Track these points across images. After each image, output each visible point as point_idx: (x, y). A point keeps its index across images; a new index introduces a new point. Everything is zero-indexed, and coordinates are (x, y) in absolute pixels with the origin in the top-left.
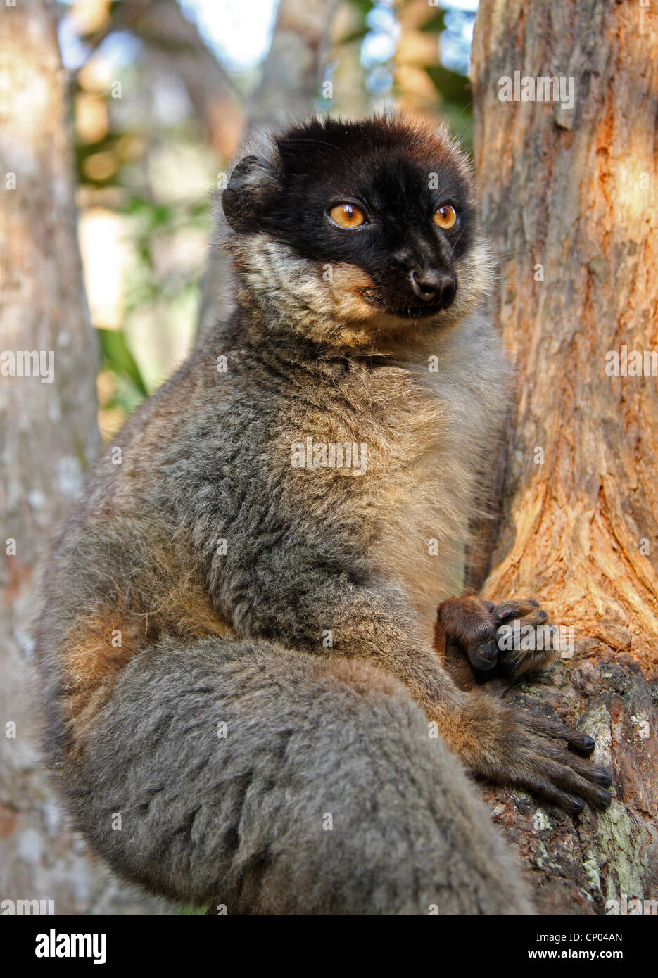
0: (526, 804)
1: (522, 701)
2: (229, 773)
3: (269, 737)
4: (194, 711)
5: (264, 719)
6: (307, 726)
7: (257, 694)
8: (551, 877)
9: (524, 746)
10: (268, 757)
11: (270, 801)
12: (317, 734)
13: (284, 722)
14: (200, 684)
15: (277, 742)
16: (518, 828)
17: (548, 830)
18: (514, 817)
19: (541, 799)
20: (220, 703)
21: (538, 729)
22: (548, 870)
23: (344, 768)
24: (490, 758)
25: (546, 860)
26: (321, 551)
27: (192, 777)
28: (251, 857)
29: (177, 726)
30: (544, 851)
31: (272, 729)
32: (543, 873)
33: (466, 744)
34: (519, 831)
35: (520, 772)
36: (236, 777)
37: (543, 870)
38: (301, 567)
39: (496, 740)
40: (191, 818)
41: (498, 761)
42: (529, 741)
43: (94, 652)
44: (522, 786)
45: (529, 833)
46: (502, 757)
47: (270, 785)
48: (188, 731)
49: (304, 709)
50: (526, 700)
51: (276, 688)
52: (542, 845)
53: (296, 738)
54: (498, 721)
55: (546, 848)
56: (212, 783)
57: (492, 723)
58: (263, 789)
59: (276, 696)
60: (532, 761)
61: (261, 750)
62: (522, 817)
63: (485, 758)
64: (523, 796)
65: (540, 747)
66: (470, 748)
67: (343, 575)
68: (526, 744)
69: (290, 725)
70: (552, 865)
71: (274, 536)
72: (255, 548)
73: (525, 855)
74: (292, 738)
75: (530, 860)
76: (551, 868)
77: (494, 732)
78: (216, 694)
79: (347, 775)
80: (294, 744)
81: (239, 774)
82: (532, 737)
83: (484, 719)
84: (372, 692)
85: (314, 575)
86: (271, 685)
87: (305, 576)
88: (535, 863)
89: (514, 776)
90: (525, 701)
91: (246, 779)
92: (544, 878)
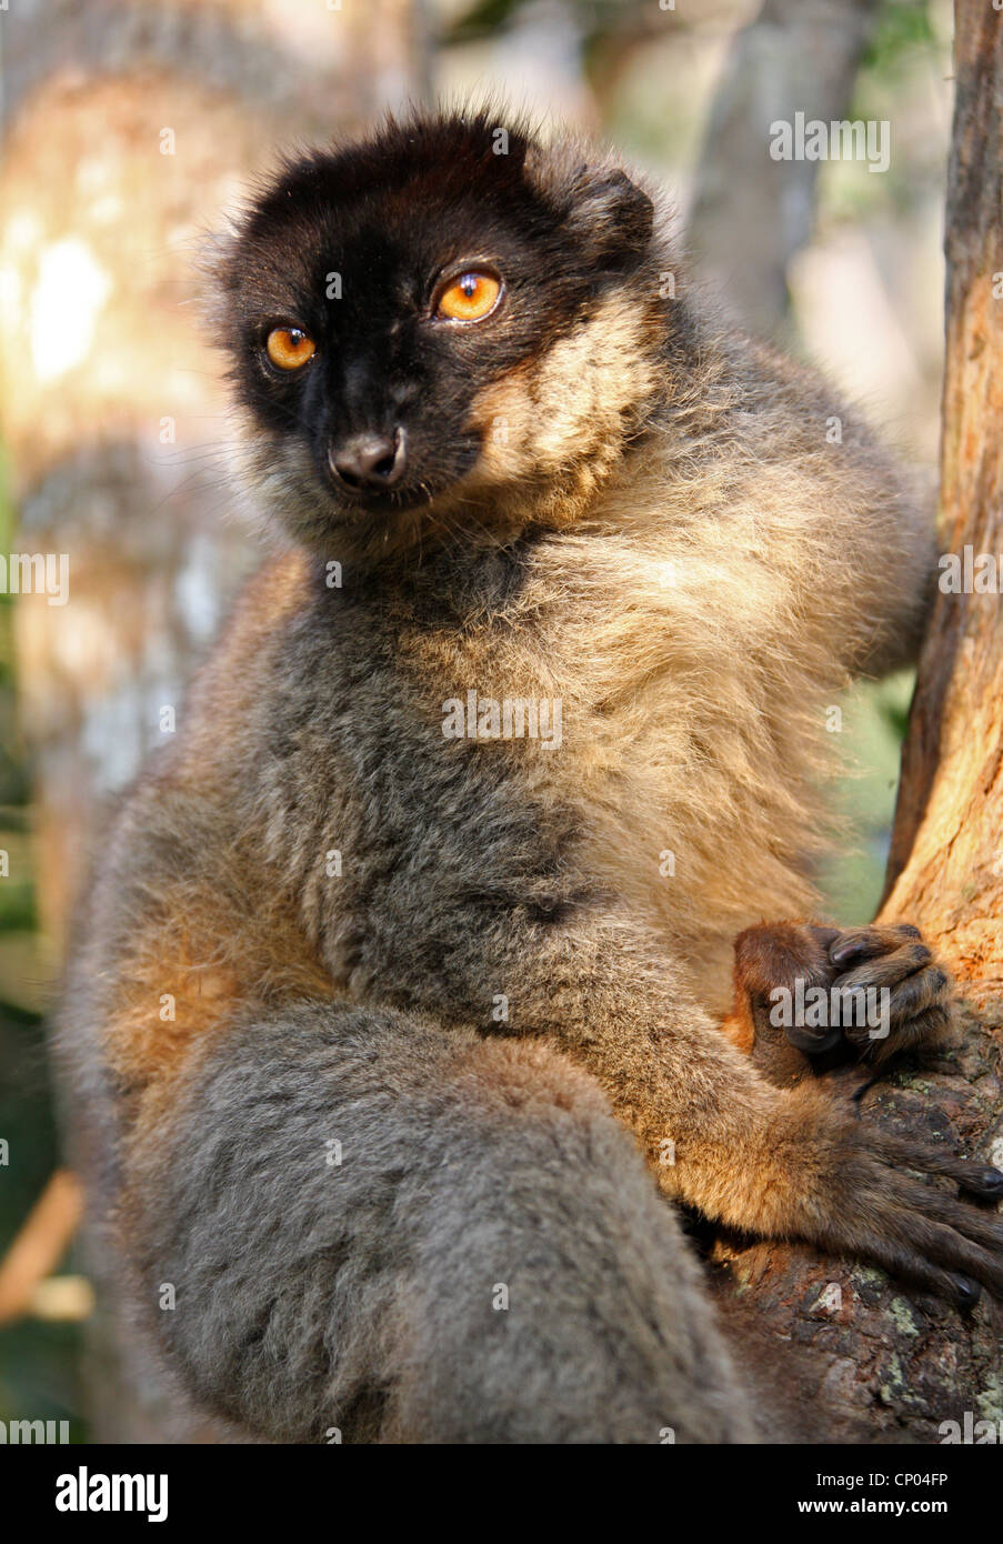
0: (876, 1290)
1: (892, 1105)
2: (313, 1241)
3: (370, 1181)
4: (264, 1133)
5: (363, 1151)
6: (425, 1163)
7: (356, 1105)
8: (905, 1419)
9: (867, 1188)
10: (369, 1216)
11: (372, 1293)
12: (437, 1179)
13: (390, 1157)
14: (274, 1086)
15: (382, 1188)
16: (858, 1331)
17: (909, 1335)
18: (853, 1312)
19: (900, 1280)
20: (301, 1120)
21: (897, 1159)
22: (899, 1406)
23: (467, 1239)
24: (811, 1209)
25: (897, 1391)
26: (465, 875)
27: (262, 1246)
28: (351, 1386)
29: (243, 1159)
30: (898, 1373)
31: (373, 1168)
32: (891, 1413)
33: (771, 1184)
34: (859, 1336)
35: (859, 1235)
36: (323, 1250)
37: (891, 1407)
38: (440, 905)
39: (820, 1177)
40: (264, 1316)
41: (824, 1213)
42: (876, 1180)
43: (144, 1024)
44: (866, 1258)
45: (877, 1341)
46: (831, 1207)
47: (376, 1265)
48: (258, 1166)
49: (422, 1134)
50: (899, 1100)
51: (384, 1095)
52: (896, 1363)
53: (410, 1183)
54: (826, 1143)
55: (902, 1368)
56: (290, 1258)
57: (815, 1148)
58: (367, 1270)
59: (384, 1108)
60: (881, 1215)
61: (356, 1205)
62: (865, 1313)
63: (802, 1207)
64: (872, 1276)
65: (896, 1191)
66: (779, 1190)
67: (517, 911)
68: (872, 1186)
69: (399, 1161)
70: (908, 1398)
71: (389, 856)
72: (363, 877)
73: (864, 1380)
74: (403, 1185)
75: (870, 1390)
76: (906, 1403)
77: (818, 1163)
78: (298, 1104)
79: (468, 1253)
80: (406, 1194)
81: (327, 1245)
82: (885, 1173)
83: (804, 1139)
84: (531, 1105)
85: (464, 918)
86: (380, 1089)
87: (448, 920)
88: (877, 1396)
89: (851, 1241)
90: (897, 1105)
91: (338, 1252)
92: (892, 1421)
